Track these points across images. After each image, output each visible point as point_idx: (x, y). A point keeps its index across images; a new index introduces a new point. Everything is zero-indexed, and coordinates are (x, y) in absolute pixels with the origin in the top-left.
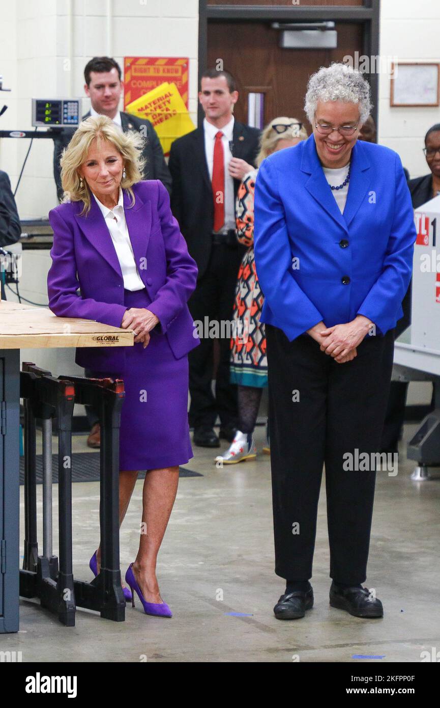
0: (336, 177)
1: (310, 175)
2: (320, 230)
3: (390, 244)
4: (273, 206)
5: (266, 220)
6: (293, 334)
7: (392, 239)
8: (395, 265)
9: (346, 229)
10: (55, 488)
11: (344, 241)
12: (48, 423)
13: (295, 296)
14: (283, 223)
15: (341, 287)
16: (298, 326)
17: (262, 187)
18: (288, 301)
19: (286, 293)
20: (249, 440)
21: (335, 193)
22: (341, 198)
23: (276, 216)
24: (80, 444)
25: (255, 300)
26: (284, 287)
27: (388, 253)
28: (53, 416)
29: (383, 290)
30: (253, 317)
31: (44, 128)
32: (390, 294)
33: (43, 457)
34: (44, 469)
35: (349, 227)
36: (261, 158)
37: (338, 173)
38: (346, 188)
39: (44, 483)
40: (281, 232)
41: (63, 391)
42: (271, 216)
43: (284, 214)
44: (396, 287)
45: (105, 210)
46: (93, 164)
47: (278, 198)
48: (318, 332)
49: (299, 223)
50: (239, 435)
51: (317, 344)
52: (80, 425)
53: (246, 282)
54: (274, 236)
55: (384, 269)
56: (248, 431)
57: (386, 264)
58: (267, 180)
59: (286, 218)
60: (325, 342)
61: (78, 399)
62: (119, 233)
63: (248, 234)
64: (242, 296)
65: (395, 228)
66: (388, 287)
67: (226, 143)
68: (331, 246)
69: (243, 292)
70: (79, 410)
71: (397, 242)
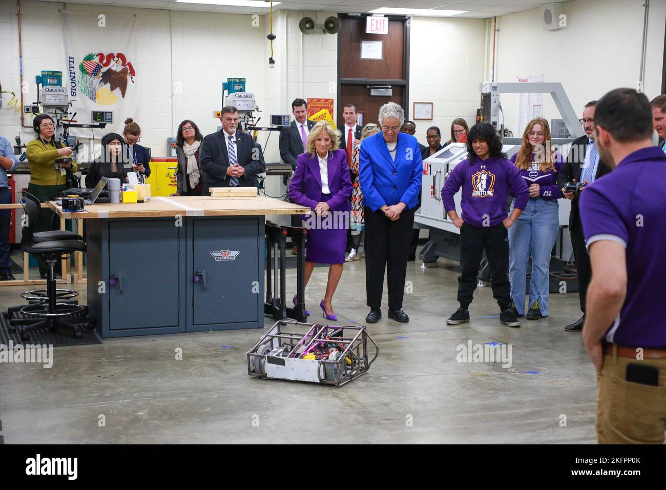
0: (392, 147)
1: (381, 146)
2: (385, 168)
3: (413, 174)
4: (366, 158)
5: (364, 163)
6: (374, 209)
7: (414, 172)
8: (415, 182)
9: (395, 167)
10: (279, 271)
11: (394, 171)
12: (276, 245)
13: (375, 194)
14: (370, 165)
15: (393, 191)
16: (377, 206)
17: (362, 151)
18: (373, 196)
19: (372, 192)
20: (357, 252)
21: (391, 153)
22: (393, 155)
23: (368, 162)
24: (289, 253)
25: (360, 196)
26: (371, 190)
27: (412, 177)
28: (278, 242)
29: (410, 192)
30: (359, 203)
31: (275, 127)
32: (413, 193)
33: (274, 258)
34: (274, 264)
35: (397, 166)
36: (362, 139)
37: (391, 145)
38: (395, 151)
39: (274, 269)
40: (369, 168)
41: (283, 232)
42: (366, 162)
43: (371, 161)
44: (415, 190)
45: (320, 159)
46: (320, 140)
47: (368, 155)
48: (384, 208)
49: (377, 166)
50: (353, 250)
51: (383, 213)
52: (289, 246)
53: (356, 189)
54: (366, 171)
55: (411, 183)
56: (356, 249)
57: (411, 181)
58: (364, 148)
59: (372, 163)
60: (387, 212)
61: (288, 235)
62: (324, 170)
63: (357, 169)
64: (355, 194)
65: (415, 167)
66: (412, 191)
67: (353, 133)
68: (389, 174)
69: (355, 193)
70: (289, 240)
71: (415, 173)
